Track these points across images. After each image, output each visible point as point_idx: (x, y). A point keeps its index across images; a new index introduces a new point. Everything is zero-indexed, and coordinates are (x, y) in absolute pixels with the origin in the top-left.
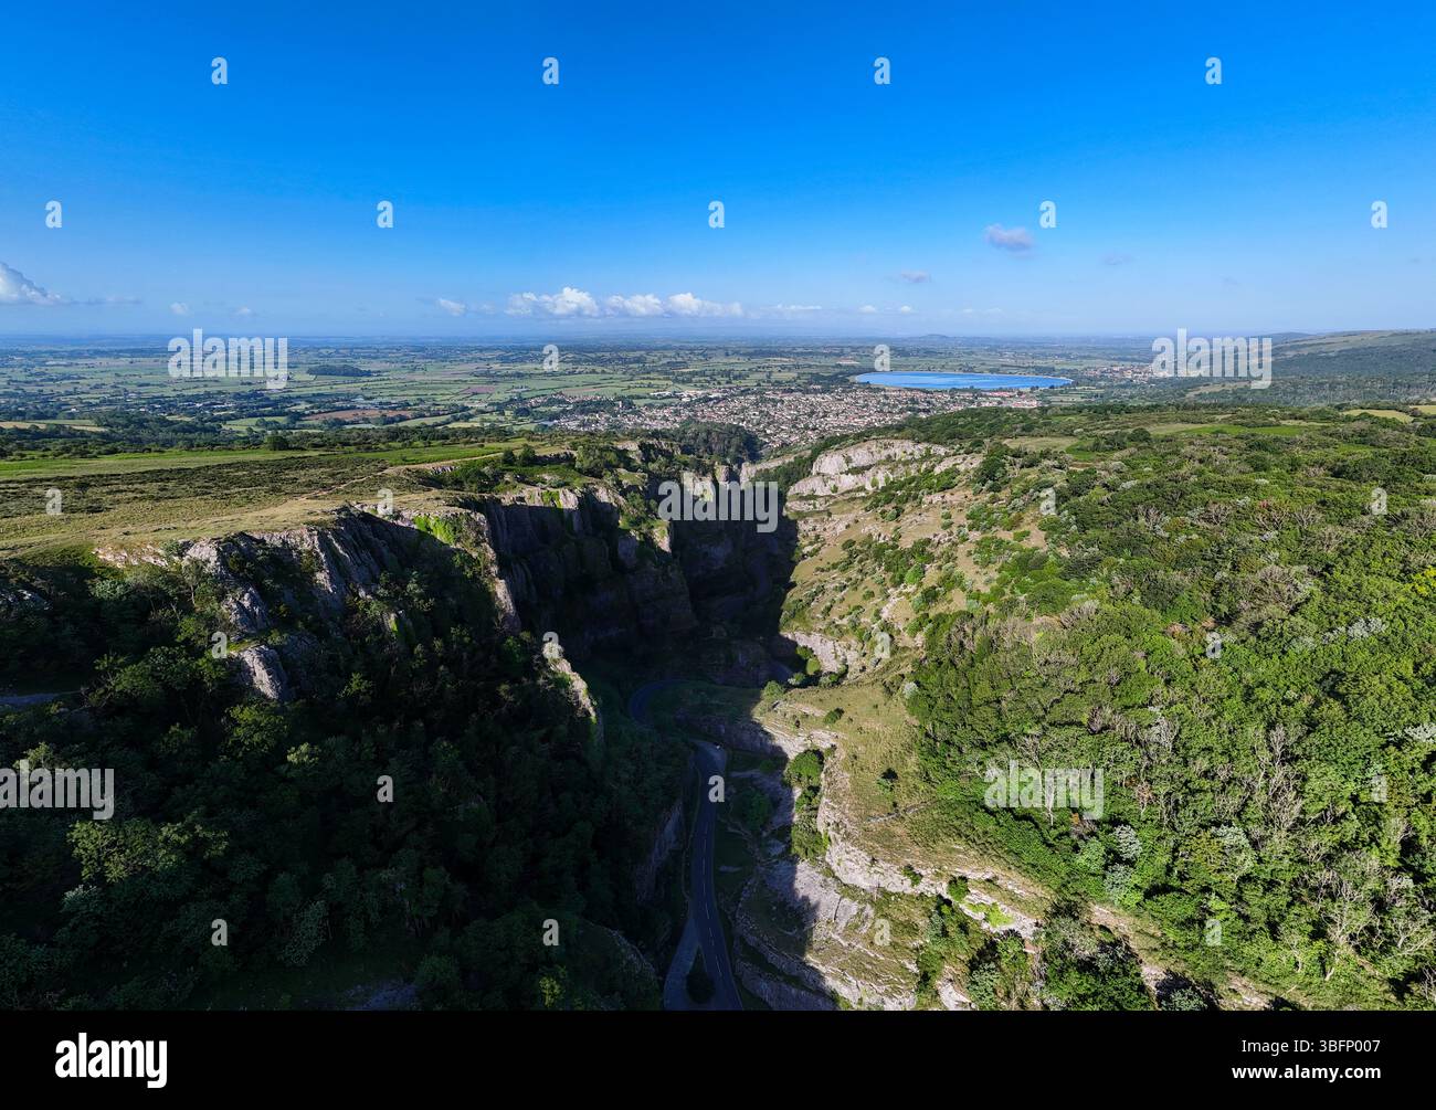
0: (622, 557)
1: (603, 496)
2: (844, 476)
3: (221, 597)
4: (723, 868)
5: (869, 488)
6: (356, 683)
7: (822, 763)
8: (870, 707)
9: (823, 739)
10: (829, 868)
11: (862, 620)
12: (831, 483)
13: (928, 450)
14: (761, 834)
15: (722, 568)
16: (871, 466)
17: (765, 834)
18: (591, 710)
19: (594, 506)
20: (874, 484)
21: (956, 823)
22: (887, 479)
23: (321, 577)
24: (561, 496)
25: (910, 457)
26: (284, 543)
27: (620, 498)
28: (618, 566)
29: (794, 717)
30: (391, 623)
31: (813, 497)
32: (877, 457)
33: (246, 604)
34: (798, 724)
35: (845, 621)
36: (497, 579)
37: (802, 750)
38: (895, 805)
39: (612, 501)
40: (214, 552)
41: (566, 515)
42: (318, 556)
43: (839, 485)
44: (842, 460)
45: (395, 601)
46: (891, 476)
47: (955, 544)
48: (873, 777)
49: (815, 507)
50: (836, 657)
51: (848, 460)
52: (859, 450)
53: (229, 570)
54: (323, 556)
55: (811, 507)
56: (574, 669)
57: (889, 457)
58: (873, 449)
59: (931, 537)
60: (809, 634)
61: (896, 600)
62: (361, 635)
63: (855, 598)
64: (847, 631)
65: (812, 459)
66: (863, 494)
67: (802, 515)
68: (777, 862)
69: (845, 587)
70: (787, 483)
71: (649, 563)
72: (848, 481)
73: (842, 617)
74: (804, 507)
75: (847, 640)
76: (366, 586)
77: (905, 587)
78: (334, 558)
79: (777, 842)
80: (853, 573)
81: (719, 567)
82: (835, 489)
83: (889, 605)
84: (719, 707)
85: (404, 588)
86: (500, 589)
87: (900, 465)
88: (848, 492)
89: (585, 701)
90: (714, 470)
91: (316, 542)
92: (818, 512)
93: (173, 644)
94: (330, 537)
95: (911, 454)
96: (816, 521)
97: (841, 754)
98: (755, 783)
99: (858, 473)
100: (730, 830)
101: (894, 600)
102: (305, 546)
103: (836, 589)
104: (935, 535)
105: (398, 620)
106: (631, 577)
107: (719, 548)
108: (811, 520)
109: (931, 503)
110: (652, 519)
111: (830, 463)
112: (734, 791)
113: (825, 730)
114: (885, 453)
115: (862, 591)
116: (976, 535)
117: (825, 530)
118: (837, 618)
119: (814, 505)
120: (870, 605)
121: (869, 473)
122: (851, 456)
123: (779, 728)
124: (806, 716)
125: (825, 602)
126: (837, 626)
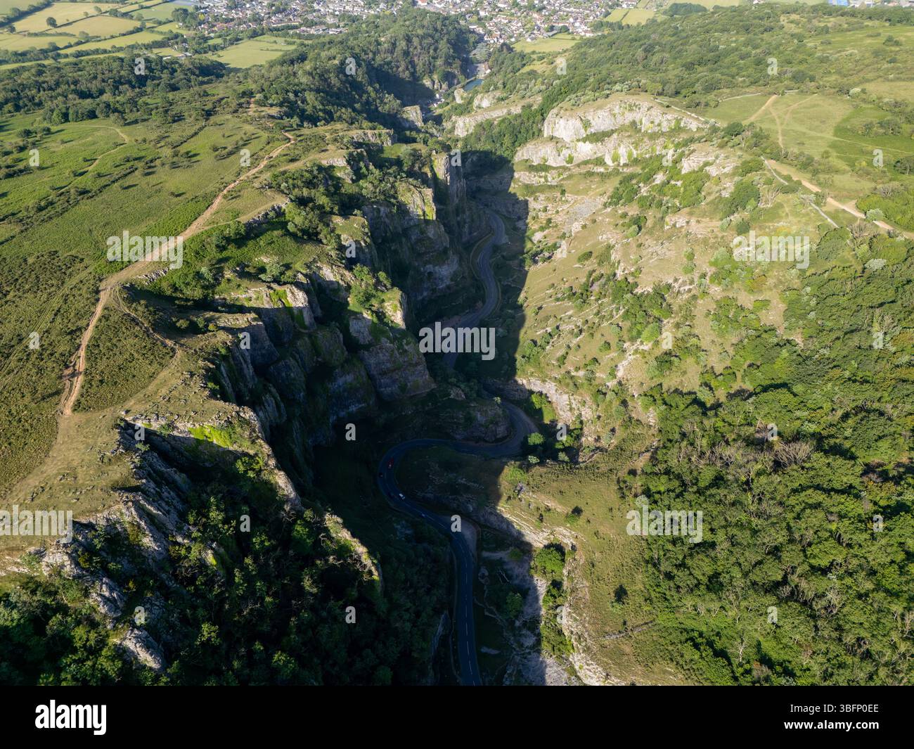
0: (354, 335)
1: (329, 274)
2: (580, 144)
3: (86, 594)
4: (484, 650)
5: (609, 161)
6: (207, 631)
7: (563, 560)
8: (606, 510)
9: (566, 536)
10: (572, 667)
11: (597, 375)
12: (566, 153)
13: (678, 121)
14: (514, 622)
15: (448, 287)
16: (613, 132)
17: (517, 623)
18: (373, 569)
19: (319, 284)
20: (616, 159)
21: (670, 648)
22: (630, 155)
23: (147, 541)
24: (289, 295)
25: (657, 129)
26: (108, 520)
27: (347, 273)
28: (353, 346)
29: (538, 509)
30: (210, 559)
31: (544, 168)
32: (620, 120)
33: (107, 594)
34: (541, 519)
35: (581, 373)
36: (276, 471)
37: (546, 542)
38: (625, 623)
39: (338, 278)
40: (66, 558)
41: (295, 312)
42: (139, 526)
43: (575, 155)
44: (578, 124)
45: (209, 535)
46: (635, 152)
47: (694, 297)
48: (609, 590)
49: (547, 181)
50: (571, 409)
51: (587, 124)
52: (600, 113)
53: (83, 569)
54: (143, 523)
55: (543, 180)
56: (353, 535)
57: (634, 123)
58: (616, 111)
59: (670, 281)
60: (544, 381)
61: (632, 357)
62: (192, 580)
63: (592, 348)
64: (582, 384)
65: (543, 113)
66: (601, 170)
67: (530, 189)
68: (529, 653)
69: (581, 331)
70: (514, 143)
71: (383, 340)
72: (586, 150)
73: (577, 369)
74: (535, 179)
75: (581, 395)
76: (179, 530)
77: (642, 343)
78: (150, 519)
79: (529, 633)
80: (590, 313)
81: (444, 285)
82: (570, 160)
83: (625, 363)
85: (208, 518)
86: (281, 480)
87: (646, 139)
88: (586, 163)
90: (431, 161)
91: (134, 513)
92: (551, 187)
93: (75, 651)
94: (142, 502)
95: (659, 125)
96: (548, 199)
97: (581, 557)
98: (505, 567)
99: (597, 140)
100: (487, 613)
101: (630, 357)
102: (127, 519)
103: (572, 332)
104: (676, 280)
105: (216, 555)
106: (366, 353)
107: (445, 267)
108: (542, 197)
109: (674, 225)
110: (383, 291)
111: (562, 126)
112: (487, 574)
113: (566, 528)
114: (629, 117)
115: (599, 340)
116: (716, 290)
117: (557, 212)
118: (572, 369)
119: (546, 177)
120: (606, 358)
121: (611, 142)
122: (590, 118)
123: (524, 520)
124: (548, 510)
125: (561, 347)
126: (572, 377)
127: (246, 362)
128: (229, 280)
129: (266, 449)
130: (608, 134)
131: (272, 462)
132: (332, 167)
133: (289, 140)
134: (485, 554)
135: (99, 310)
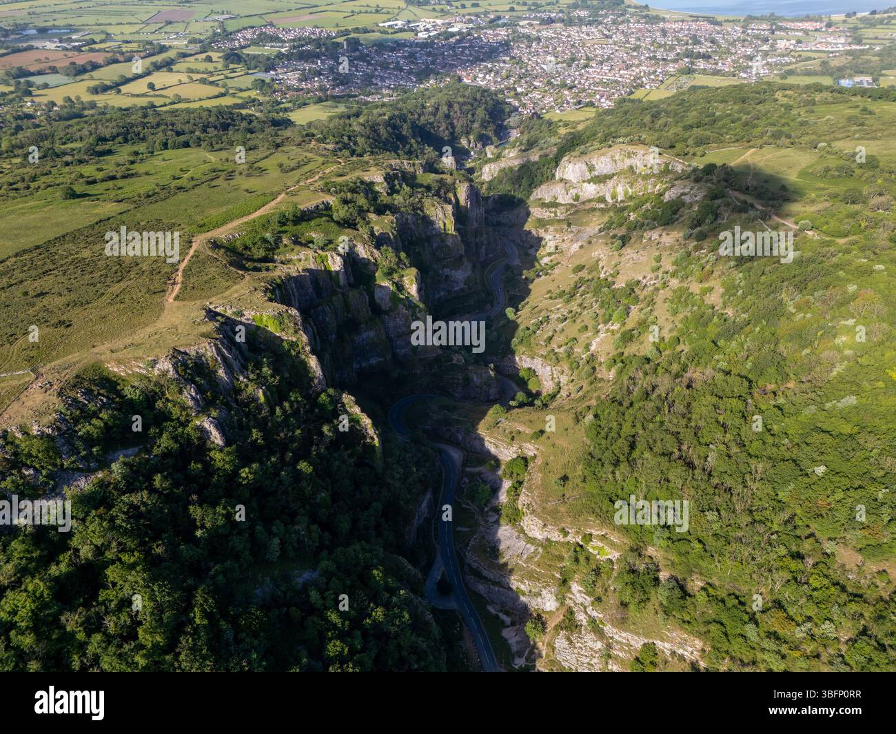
0: (378, 301)
1: (362, 252)
2: (585, 184)
3: (180, 392)
4: (459, 529)
5: (609, 199)
6: (255, 434)
7: (527, 466)
8: (563, 430)
9: (530, 449)
10: (522, 528)
11: (575, 350)
12: (573, 192)
13: (667, 165)
14: (483, 509)
15: (462, 290)
16: (613, 175)
17: (486, 509)
18: (375, 437)
19: (354, 258)
20: (614, 197)
21: (593, 506)
22: (626, 193)
23: (221, 373)
24: (330, 259)
25: (649, 171)
26: (197, 353)
27: (375, 251)
28: (376, 310)
29: (511, 432)
30: (260, 394)
31: (554, 204)
32: (620, 166)
33: (194, 394)
34: (513, 438)
35: (562, 350)
36: (310, 355)
37: (515, 456)
38: (564, 495)
39: (369, 253)
40: (170, 366)
41: (334, 274)
42: (216, 360)
43: (581, 194)
44: (584, 167)
45: (261, 381)
46: (630, 191)
47: (657, 289)
48: (555, 478)
49: (556, 216)
50: (552, 379)
51: (591, 168)
52: (603, 159)
53: (180, 375)
54: (219, 359)
55: (553, 215)
56: (362, 411)
57: (631, 168)
58: (617, 157)
59: (640, 278)
60: (533, 358)
61: (604, 335)
62: (247, 405)
63: (573, 330)
64: (563, 358)
65: (557, 161)
66: (603, 206)
67: (542, 223)
68: (491, 526)
69: (566, 319)
70: (530, 185)
71: (401, 306)
72: (590, 190)
73: (560, 347)
74: (546, 214)
75: (561, 366)
76: (242, 373)
77: (613, 324)
78: (224, 359)
79: (493, 514)
80: (574, 306)
81: (459, 288)
82: (577, 198)
83: (598, 340)
84: (458, 421)
85: (261, 371)
86: (313, 362)
87: (639, 180)
88: (590, 201)
89: (371, 431)
90: (455, 189)
91: (214, 351)
92: (559, 221)
93: (172, 421)
94: (220, 346)
95: (651, 168)
96: (556, 230)
97: (539, 461)
98: (482, 476)
99: (600, 182)
100: (464, 506)
101: (602, 336)
102: (209, 354)
103: (558, 319)
104: (644, 277)
105: (264, 393)
106: (386, 317)
107: (460, 272)
108: (551, 229)
109: (650, 239)
110: (403, 269)
111: (571, 170)
112: (467, 481)
113: (531, 444)
114: (628, 162)
115: (579, 325)
116: (674, 283)
117: (563, 241)
118: (555, 346)
119: (555, 213)
120: (583, 338)
121: (610, 183)
122: (594, 163)
123: (500, 440)
124: (520, 432)
125: (548, 331)
126: (555, 354)
127: (294, 295)
128: (286, 246)
129: (305, 338)
130: (610, 177)
131: (308, 349)
132: (372, 183)
133: (340, 163)
134: (468, 469)
135: (192, 252)
